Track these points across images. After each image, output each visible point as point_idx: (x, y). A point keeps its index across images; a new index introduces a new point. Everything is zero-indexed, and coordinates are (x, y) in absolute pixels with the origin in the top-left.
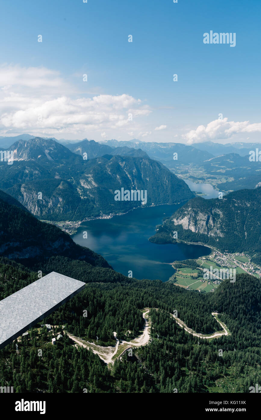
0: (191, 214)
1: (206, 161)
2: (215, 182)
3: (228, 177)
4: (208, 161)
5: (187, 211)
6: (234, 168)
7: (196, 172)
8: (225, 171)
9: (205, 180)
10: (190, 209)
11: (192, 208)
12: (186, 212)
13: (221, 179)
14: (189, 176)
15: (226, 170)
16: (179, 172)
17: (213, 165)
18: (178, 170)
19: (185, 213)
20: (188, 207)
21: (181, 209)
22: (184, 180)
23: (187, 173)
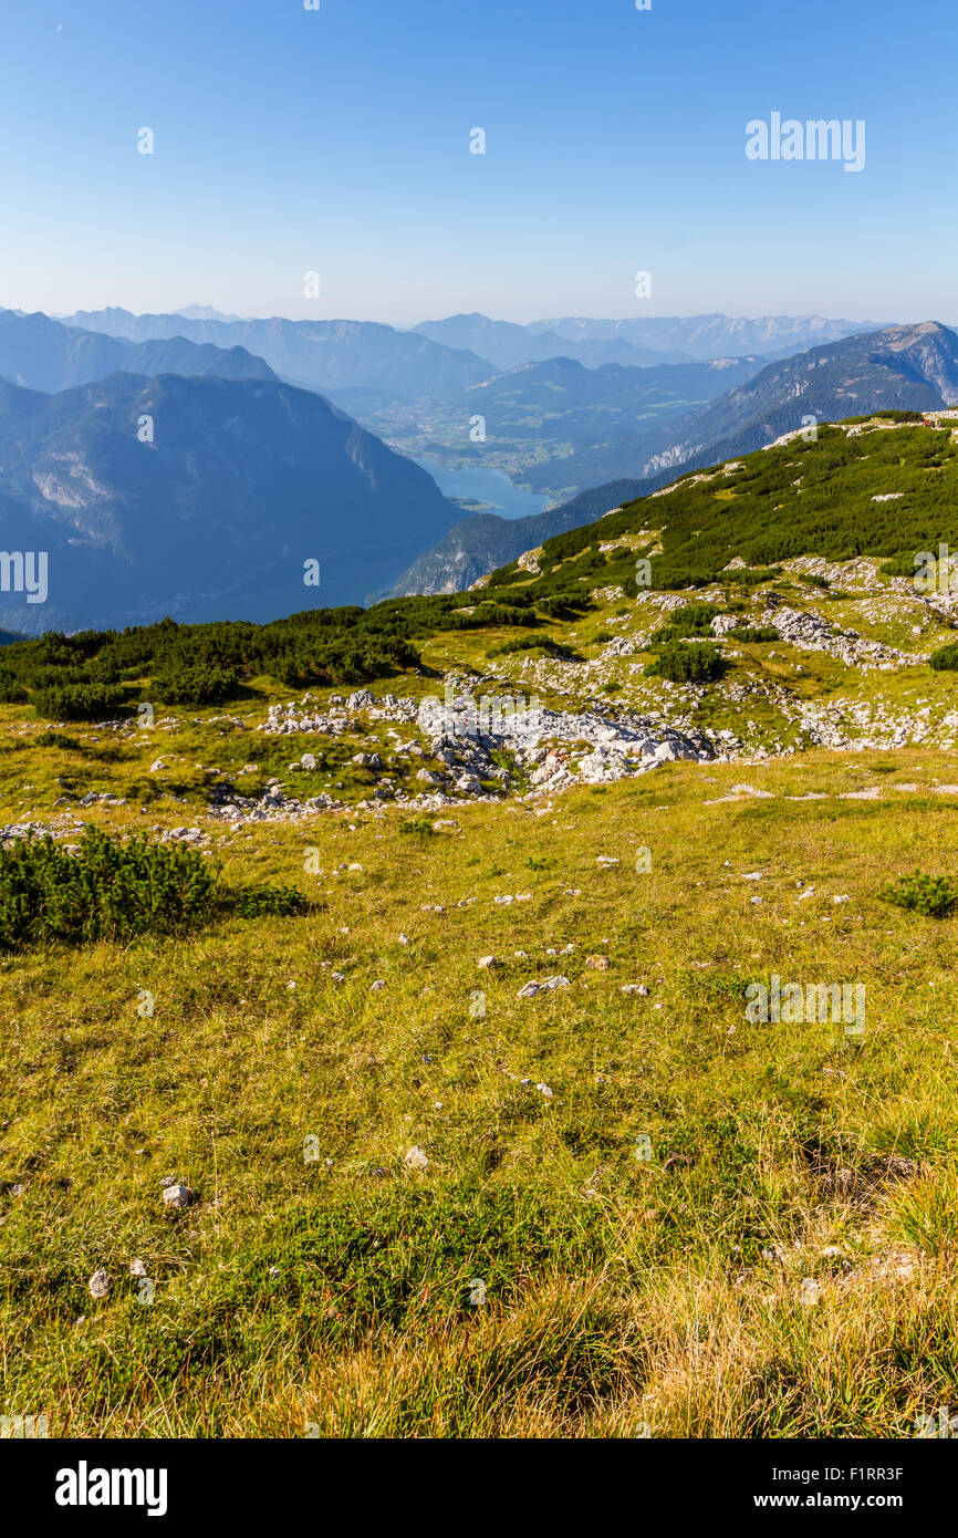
0: (465, 573)
1: (473, 387)
2: (514, 463)
3: (554, 442)
4: (480, 388)
5: (449, 562)
6: (570, 411)
7: (445, 429)
8: (540, 422)
9: (480, 456)
10: (460, 556)
11: (468, 552)
12: (447, 568)
13: (533, 450)
14: (424, 444)
15: (544, 420)
16: (388, 431)
17: (499, 402)
18: (381, 425)
19: (445, 572)
20: (451, 549)
21: (430, 558)
22: (413, 459)
23: (417, 433)
